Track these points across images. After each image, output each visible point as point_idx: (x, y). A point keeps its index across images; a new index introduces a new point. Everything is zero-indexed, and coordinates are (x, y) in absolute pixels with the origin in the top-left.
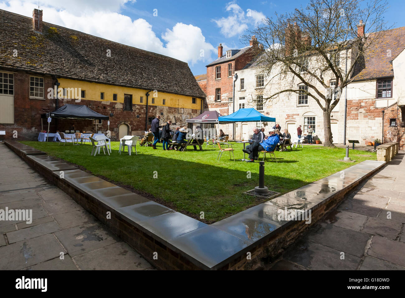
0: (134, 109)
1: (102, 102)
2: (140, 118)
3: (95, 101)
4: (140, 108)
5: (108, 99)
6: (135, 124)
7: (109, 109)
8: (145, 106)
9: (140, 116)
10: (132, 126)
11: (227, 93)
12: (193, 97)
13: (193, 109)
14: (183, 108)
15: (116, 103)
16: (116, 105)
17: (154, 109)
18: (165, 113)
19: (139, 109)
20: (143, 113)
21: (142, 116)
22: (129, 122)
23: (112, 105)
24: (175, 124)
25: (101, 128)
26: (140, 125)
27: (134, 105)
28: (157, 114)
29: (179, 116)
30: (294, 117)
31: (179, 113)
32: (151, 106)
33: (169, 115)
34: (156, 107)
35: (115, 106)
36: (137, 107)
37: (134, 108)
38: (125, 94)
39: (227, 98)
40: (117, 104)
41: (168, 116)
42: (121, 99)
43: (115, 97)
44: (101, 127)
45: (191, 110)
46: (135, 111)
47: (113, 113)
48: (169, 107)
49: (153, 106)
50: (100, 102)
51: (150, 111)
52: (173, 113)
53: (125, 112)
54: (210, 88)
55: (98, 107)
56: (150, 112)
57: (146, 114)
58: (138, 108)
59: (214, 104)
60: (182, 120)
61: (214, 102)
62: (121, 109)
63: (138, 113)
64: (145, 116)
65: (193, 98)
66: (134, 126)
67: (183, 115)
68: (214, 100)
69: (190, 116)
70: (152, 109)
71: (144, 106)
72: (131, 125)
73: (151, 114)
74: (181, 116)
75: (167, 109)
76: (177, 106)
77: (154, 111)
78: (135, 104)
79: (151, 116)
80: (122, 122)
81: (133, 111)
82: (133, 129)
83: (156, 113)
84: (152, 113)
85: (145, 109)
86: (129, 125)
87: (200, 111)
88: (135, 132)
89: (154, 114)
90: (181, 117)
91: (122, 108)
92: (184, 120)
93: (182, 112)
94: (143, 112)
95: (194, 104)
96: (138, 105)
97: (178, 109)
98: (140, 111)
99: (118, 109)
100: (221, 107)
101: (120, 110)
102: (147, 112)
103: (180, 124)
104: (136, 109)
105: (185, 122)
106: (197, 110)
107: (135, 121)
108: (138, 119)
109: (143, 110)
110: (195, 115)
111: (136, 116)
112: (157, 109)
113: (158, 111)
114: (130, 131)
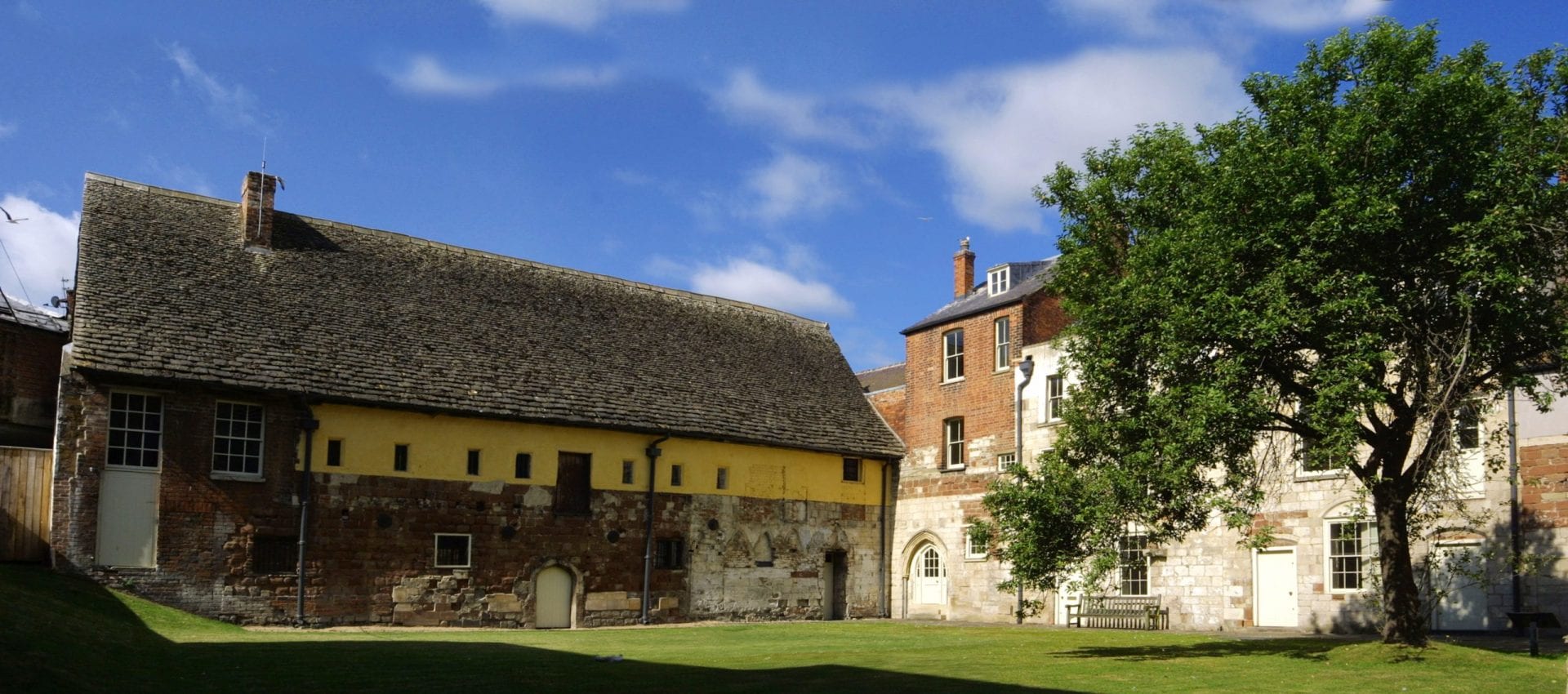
0: (597, 510)
1: (471, 483)
2: (623, 541)
3: (445, 483)
4: (623, 503)
5: (497, 473)
6: (601, 568)
7: (497, 509)
8: (642, 496)
9: (622, 535)
10: (587, 574)
11: (993, 437)
12: (848, 455)
13: (845, 501)
14: (806, 502)
15: (525, 488)
16: (526, 497)
17: (678, 508)
18: (725, 523)
19: (618, 509)
20: (632, 524)
21: (631, 533)
22: (578, 560)
23: (512, 497)
24: (770, 564)
25: (466, 581)
26: (621, 571)
27: (599, 493)
28: (692, 526)
29: (785, 534)
30: (1288, 523)
31: (785, 522)
32: (667, 497)
33: (746, 528)
34: (688, 498)
35: (522, 499)
36: (612, 499)
37: (595, 508)
38: (561, 454)
39: (989, 456)
40: (529, 492)
41: (739, 534)
42: (545, 472)
43: (523, 464)
44: (464, 576)
45: (838, 507)
46: (602, 514)
47: (516, 525)
48: (744, 499)
49: (674, 497)
50: (466, 485)
51: (665, 515)
52: (759, 520)
53: (559, 522)
54: (920, 416)
55: (458, 503)
56: (661, 520)
57: (647, 526)
58: (613, 505)
59: (935, 481)
60: (799, 548)
61: (937, 475)
62: (546, 508)
63: (611, 524)
64: (641, 535)
65: (845, 461)
66: (597, 574)
67: (802, 530)
68: (935, 466)
69: (835, 531)
70: (670, 505)
71: (637, 497)
72: (584, 572)
73: (667, 525)
74: (795, 531)
75: (734, 507)
76: (776, 495)
77: (681, 513)
78: (604, 491)
79: (667, 535)
80: (547, 559)
81: (594, 518)
82: (593, 585)
83: (688, 523)
84: (670, 521)
85: (640, 506)
86: (574, 569)
87: (877, 511)
88: (602, 598)
89: (678, 528)
90: (794, 538)
91: (549, 504)
92: (808, 548)
93: (801, 516)
94: (633, 519)
95: (849, 484)
96: (613, 493)
97: (782, 504)
98: (620, 517)
99: (532, 508)
100: (968, 493)
101: (541, 514)
102: (650, 519)
103: (791, 566)
104: (604, 510)
105: (811, 557)
106: (864, 506)
107: (600, 555)
108: (615, 545)
109: (633, 510)
110: (854, 527)
111: (607, 534)
112: (693, 507)
113: (695, 512)
114: (581, 592)
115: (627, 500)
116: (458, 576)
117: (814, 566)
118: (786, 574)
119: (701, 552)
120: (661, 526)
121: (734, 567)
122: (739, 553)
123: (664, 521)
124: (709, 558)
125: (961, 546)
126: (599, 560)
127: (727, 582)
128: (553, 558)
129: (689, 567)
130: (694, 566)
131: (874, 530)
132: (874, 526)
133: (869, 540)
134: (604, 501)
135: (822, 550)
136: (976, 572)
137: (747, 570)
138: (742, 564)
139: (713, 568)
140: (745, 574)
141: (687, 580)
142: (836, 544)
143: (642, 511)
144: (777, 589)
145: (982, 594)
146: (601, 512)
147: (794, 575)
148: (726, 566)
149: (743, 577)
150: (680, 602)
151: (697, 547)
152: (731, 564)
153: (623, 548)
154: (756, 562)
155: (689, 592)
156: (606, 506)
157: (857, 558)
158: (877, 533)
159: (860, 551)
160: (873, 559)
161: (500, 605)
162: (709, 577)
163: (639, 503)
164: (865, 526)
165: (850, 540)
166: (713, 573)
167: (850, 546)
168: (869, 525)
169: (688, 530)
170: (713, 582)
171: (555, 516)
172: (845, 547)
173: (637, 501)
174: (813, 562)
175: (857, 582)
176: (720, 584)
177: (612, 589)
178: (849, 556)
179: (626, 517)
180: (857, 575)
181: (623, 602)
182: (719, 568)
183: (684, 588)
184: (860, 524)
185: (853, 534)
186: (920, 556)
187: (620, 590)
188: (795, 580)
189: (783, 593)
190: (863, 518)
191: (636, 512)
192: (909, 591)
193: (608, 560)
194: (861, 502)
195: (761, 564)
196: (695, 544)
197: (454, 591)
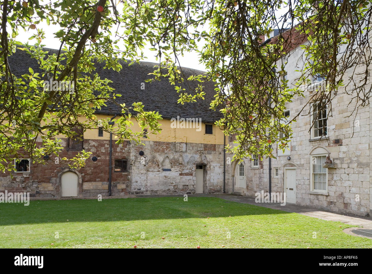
2: (99, 161)
4: (98, 145)
6: (89, 172)
8: (107, 142)
9: (99, 158)
10: (83, 174)
12: (208, 123)
13: (206, 143)
14: (186, 144)
15: (53, 139)
17: (125, 146)
18: (147, 152)
19: (96, 147)
20: (103, 154)
21: (103, 157)
24: (170, 170)
25: (29, 178)
26: (99, 173)
27: (87, 141)
28: (131, 154)
29: (176, 157)
31: (176, 152)
33: (157, 155)
36: (94, 143)
37: (86, 146)
41: (154, 157)
44: (28, 176)
45: (202, 146)
46: (89, 150)
48: (155, 142)
49: (123, 142)
51: (118, 149)
52: (163, 151)
56: (116, 152)
57: (111, 154)
58: (94, 146)
60: (183, 163)
62: (63, 147)
63: (93, 154)
64: (108, 158)
65: (206, 126)
66: (88, 174)
67: (184, 155)
69: (200, 156)
70: (121, 145)
71: (105, 142)
72: (82, 173)
73: (120, 154)
74: (181, 156)
75: (151, 145)
76: (172, 140)
77: (126, 149)
78: (89, 140)
79: (120, 158)
80: (65, 168)
82: (86, 179)
83: (129, 153)
84: (121, 152)
85: (106, 146)
86: (77, 172)
87: (222, 147)
88: (90, 184)
89: (125, 155)
90: (181, 159)
91: (65, 146)
92: (188, 163)
93: (184, 149)
94: (104, 151)
95: (208, 135)
96: (94, 140)
97: (174, 144)
98: (97, 151)
101: (61, 150)
102: (111, 151)
103: (180, 171)
104: (90, 148)
105: (189, 167)
106: (215, 145)
107: (89, 167)
108: (95, 162)
109: (103, 148)
110: (210, 154)
111: (92, 158)
112: (131, 146)
113: (132, 148)
114: (81, 182)
115: (101, 144)
116: (25, 176)
117: (191, 171)
118: (177, 174)
119: (135, 165)
120: (117, 154)
121: (152, 171)
122: (154, 165)
123: (118, 152)
124: (140, 168)
125: (250, 162)
126: (88, 169)
127: (148, 178)
128: (67, 168)
129: (130, 171)
130: (133, 171)
131: (220, 155)
132: (220, 153)
133: (218, 159)
134: (90, 144)
135: (194, 164)
136: (255, 174)
137: (158, 173)
138: (156, 170)
139: (142, 172)
140: (157, 174)
141: (129, 177)
142: (201, 161)
143: (108, 148)
144: (173, 181)
145: (257, 184)
146: (88, 148)
147: (181, 174)
148: (148, 171)
149: (156, 175)
150: (127, 186)
151: (134, 163)
152: (151, 170)
153: (100, 163)
154: (163, 169)
155: (131, 182)
156: (91, 146)
157: (212, 167)
158: (222, 156)
159: (213, 164)
160: (220, 168)
161: (44, 188)
162: (140, 175)
163: (106, 145)
164: (215, 153)
165: (208, 159)
166: (142, 174)
167: (208, 162)
168: (217, 153)
169: (129, 156)
170: (142, 178)
171: (68, 151)
172: (206, 162)
173: (105, 144)
174: (190, 169)
175: (212, 177)
176: (145, 178)
177: (95, 181)
178: (208, 166)
179: (100, 150)
180: (212, 174)
181: (100, 186)
182: (145, 172)
183: (128, 180)
184: (213, 152)
185: (210, 157)
186: (238, 167)
187: (98, 181)
188: (181, 177)
189: (175, 183)
190: (215, 150)
191: (105, 148)
192: (235, 182)
193: (92, 169)
194: (214, 143)
195: (164, 170)
196: (133, 162)
197: (23, 182)
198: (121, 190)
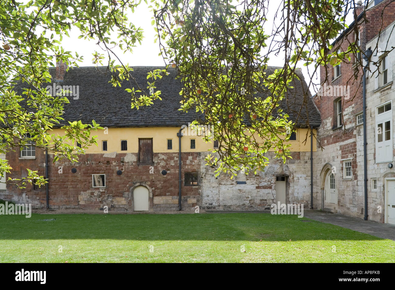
0: (156, 162)
1: (104, 154)
2: (169, 174)
3: (95, 155)
4: (168, 158)
5: (114, 149)
6: (159, 186)
7: (114, 164)
8: (176, 155)
9: (168, 172)
10: (153, 189)
11: (353, 105)
15: (125, 155)
16: (125, 158)
17: (194, 159)
19: (166, 161)
20: (173, 167)
21: (172, 171)
22: (149, 183)
23: (120, 158)
24: (245, 183)
26: (169, 187)
27: (157, 154)
28: (202, 167)
32: (188, 154)
34: (199, 154)
35: (124, 159)
36: (163, 157)
37: (155, 160)
38: (140, 139)
39: (352, 117)
40: (126, 156)
42: (133, 147)
43: (124, 145)
44: (104, 191)
46: (158, 163)
47: (122, 169)
49: (192, 154)
50: (102, 155)
51: (188, 162)
53: (140, 167)
54: (325, 102)
55: (100, 162)
56: (186, 165)
57: (180, 167)
58: (163, 159)
59: (331, 135)
60: (260, 175)
61: (331, 132)
62: (134, 162)
63: (163, 167)
64: (177, 172)
66: (158, 189)
68: (331, 128)
69: (281, 166)
70: (190, 158)
71: (174, 155)
72: (152, 188)
73: (189, 167)
77: (196, 161)
78: (158, 153)
79: (190, 171)
80: (136, 183)
81: (155, 165)
82: (156, 193)
83: (200, 165)
84: (190, 165)
85: (176, 159)
86: (148, 187)
87: (308, 154)
88: (161, 199)
89: (195, 168)
91: (136, 160)
92: (266, 174)
94: (173, 164)
95: (290, 142)
96: (163, 154)
98: (167, 164)
99: (128, 163)
100: (343, 141)
101: (132, 165)
102: (180, 164)
103: (256, 183)
104: (159, 161)
105: (267, 179)
106: (299, 152)
107: (159, 181)
108: (165, 176)
109: (173, 161)
110: (294, 163)
111: (161, 171)
112: (201, 157)
113: (203, 160)
114: (151, 196)
115: (170, 157)
116: (101, 191)
117: (269, 183)
118: (253, 187)
119: (206, 178)
120: (186, 167)
121: (225, 184)
122: (227, 178)
123: (188, 165)
124: (211, 181)
125: (341, 171)
126: (158, 183)
127: (221, 191)
128: (138, 182)
129: (201, 185)
130: (203, 184)
131: (306, 164)
132: (306, 162)
133: (303, 169)
134: (159, 158)
135: (274, 175)
136: (348, 186)
137: (231, 186)
138: (229, 183)
139: (213, 185)
140: (230, 187)
141: (200, 191)
142: (282, 172)
143: (177, 161)
144: (248, 195)
145: (350, 199)
146: (158, 162)
147: (257, 188)
148: (220, 184)
149: (229, 189)
150: (198, 201)
151: (205, 175)
152: (223, 183)
153: (169, 177)
154: (237, 182)
155: (202, 196)
156: (160, 160)
157: (295, 179)
158: (308, 166)
159: (297, 175)
160: (306, 179)
161: (118, 202)
162: (211, 189)
163: (175, 158)
164: (300, 162)
165: (291, 170)
166: (213, 187)
167: (292, 173)
168: (302, 162)
169: (199, 168)
170: (214, 192)
171: (138, 165)
172: (287, 173)
173: (174, 157)
174: (269, 181)
175: (296, 191)
176: (217, 192)
177: (165, 195)
178: (291, 178)
179: (170, 163)
180: (295, 187)
181: (170, 201)
182: (217, 185)
183: (199, 194)
184: (296, 161)
185: (293, 167)
186: (328, 178)
187: (169, 195)
188: (258, 190)
189: (252, 197)
190: (299, 158)
191: (174, 162)
192: (324, 196)
193: (162, 183)
194: (297, 151)
195: (238, 183)
196: (204, 175)
197: (100, 196)
198: (191, 205)
